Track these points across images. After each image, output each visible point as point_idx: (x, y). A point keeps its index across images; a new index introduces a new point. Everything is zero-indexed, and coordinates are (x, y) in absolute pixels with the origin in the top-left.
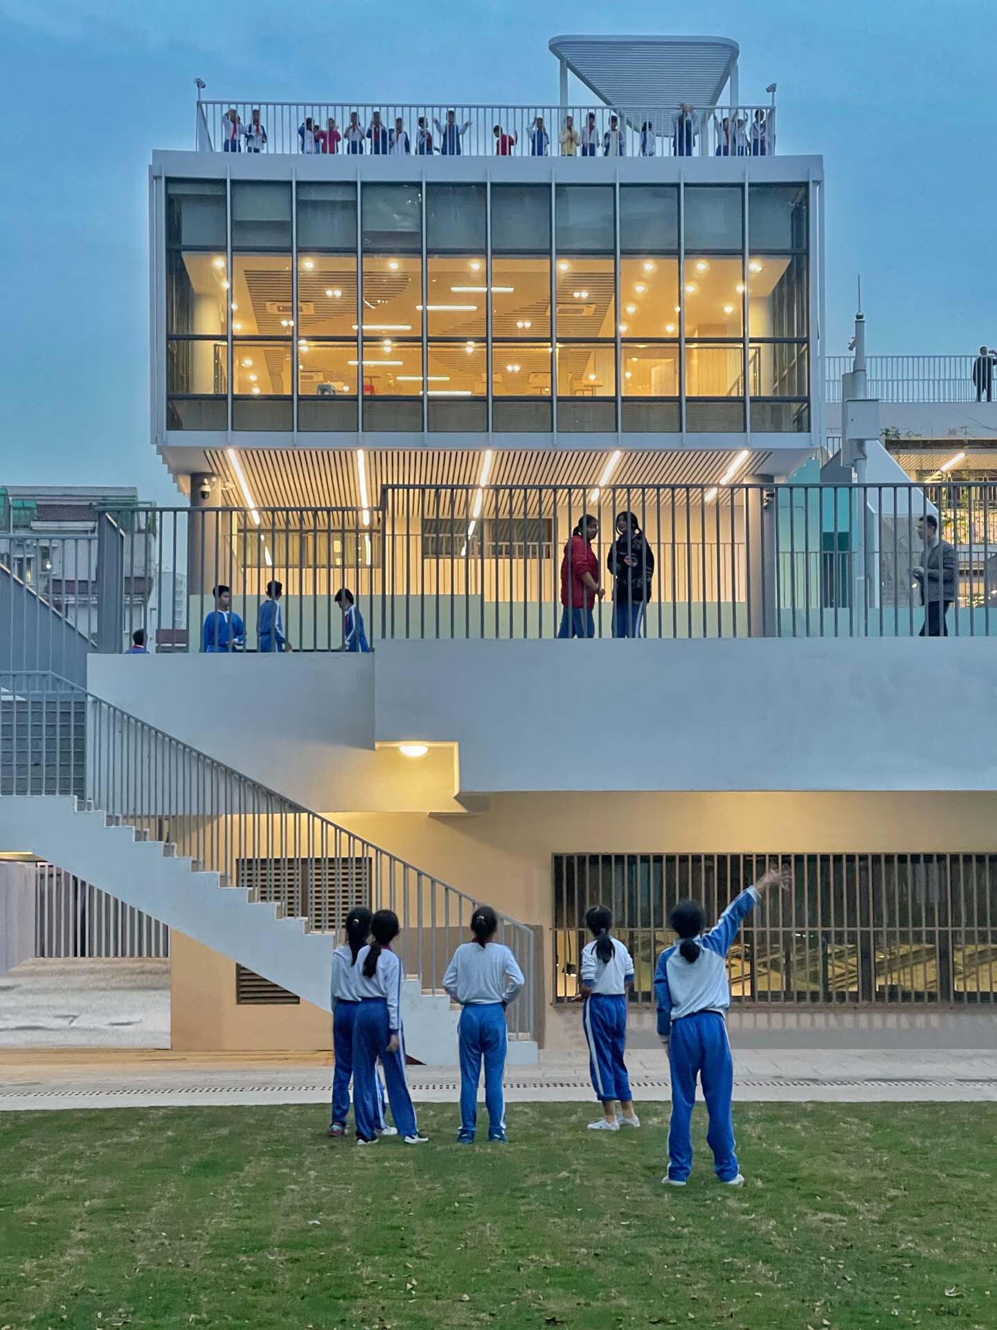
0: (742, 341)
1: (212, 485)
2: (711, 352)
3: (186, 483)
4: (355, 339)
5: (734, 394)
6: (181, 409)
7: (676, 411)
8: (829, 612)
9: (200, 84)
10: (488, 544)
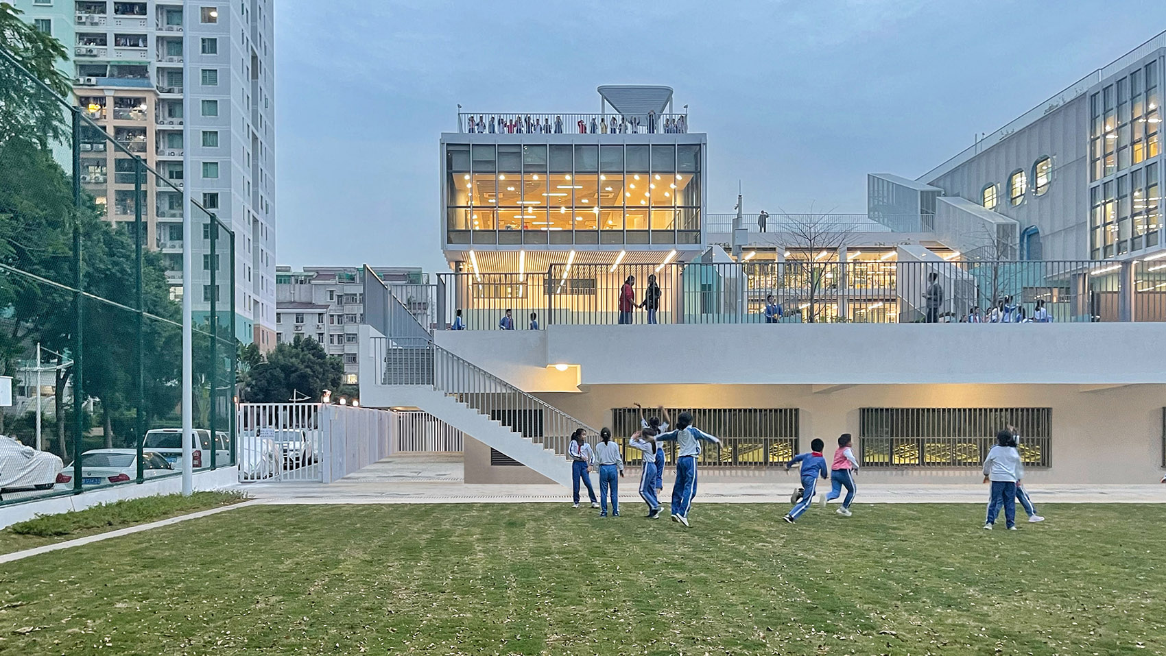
0: (674, 207)
1: (464, 265)
2: (660, 212)
3: (453, 265)
4: (521, 207)
5: (669, 229)
6: (452, 236)
7: (647, 235)
8: (704, 315)
9: (459, 106)
10: (569, 288)
